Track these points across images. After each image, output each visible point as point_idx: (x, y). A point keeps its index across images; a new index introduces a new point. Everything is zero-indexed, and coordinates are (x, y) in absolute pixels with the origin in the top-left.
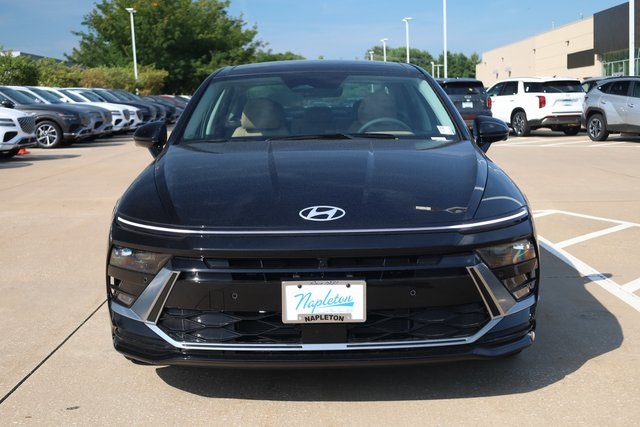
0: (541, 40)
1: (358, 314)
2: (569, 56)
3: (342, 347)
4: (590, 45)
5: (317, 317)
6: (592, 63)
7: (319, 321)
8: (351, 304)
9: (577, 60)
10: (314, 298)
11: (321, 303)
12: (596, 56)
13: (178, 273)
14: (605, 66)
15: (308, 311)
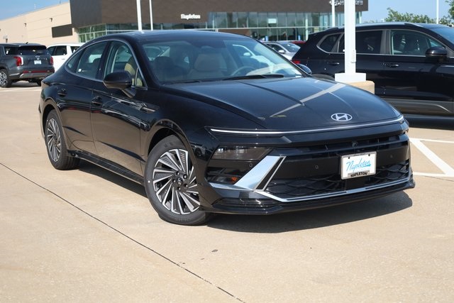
0: (31, 17)
1: (372, 170)
2: (53, 28)
3: (363, 189)
4: (69, 21)
5: (356, 174)
6: (71, 34)
7: (357, 176)
8: (369, 165)
9: (58, 31)
10: (354, 164)
11: (358, 166)
12: (73, 29)
13: (285, 157)
14: (80, 36)
15: (351, 171)
